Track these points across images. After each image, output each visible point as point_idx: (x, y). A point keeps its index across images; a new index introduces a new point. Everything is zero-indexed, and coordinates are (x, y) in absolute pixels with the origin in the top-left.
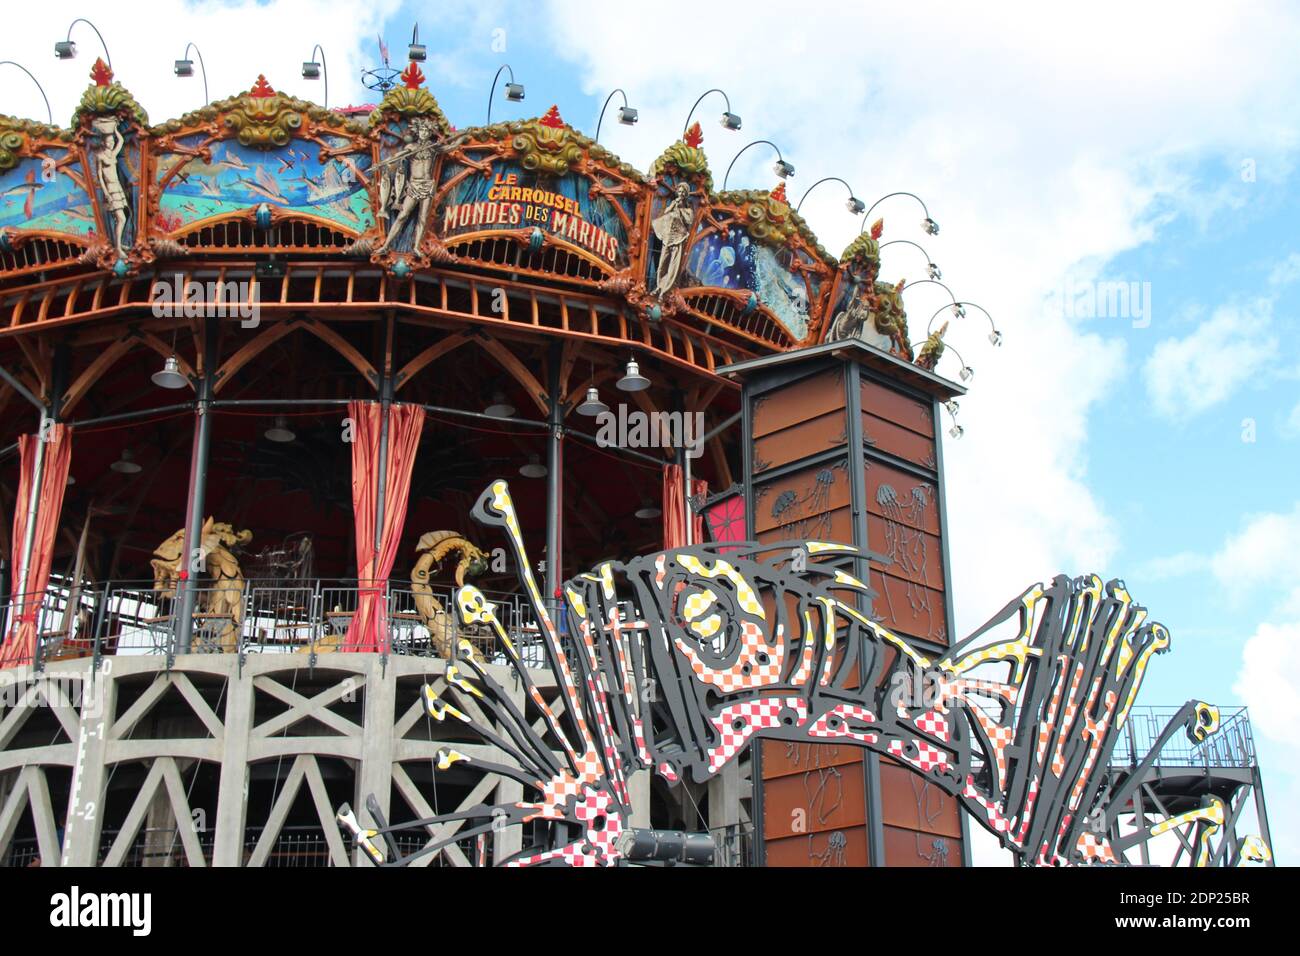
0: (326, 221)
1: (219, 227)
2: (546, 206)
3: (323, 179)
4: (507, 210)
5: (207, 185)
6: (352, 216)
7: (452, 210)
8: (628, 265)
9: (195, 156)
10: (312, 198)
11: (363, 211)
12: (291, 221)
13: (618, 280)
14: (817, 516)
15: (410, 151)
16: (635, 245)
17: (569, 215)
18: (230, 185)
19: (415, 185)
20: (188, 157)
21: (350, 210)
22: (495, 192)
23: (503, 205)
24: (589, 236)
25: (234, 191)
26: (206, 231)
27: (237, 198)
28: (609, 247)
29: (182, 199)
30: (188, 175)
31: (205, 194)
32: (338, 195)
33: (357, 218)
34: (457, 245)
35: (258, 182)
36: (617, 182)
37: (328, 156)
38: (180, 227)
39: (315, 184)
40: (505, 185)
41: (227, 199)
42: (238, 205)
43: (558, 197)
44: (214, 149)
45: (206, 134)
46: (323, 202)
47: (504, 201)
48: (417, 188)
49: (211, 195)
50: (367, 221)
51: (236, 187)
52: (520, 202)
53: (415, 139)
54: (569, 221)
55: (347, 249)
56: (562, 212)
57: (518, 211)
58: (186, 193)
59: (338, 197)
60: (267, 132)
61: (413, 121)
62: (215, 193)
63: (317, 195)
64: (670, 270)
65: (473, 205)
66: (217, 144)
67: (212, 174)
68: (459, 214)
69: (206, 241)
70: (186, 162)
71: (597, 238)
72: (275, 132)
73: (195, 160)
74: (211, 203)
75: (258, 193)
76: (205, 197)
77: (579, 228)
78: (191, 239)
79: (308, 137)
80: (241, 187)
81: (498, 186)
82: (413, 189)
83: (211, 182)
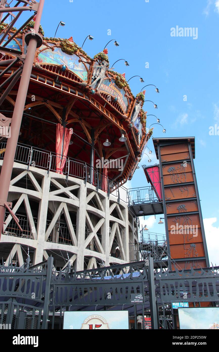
0: (77, 75)
1: (51, 66)
2: (118, 94)
3: (78, 65)
4: (111, 90)
5: (51, 56)
6: (82, 76)
7: (102, 85)
8: (127, 113)
9: (51, 48)
10: (75, 69)
11: (85, 76)
12: (69, 72)
13: (126, 116)
14: (182, 173)
15: (102, 67)
16: (129, 110)
17: (121, 97)
18: (56, 58)
19: (101, 74)
20: (49, 47)
21: (82, 75)
22: (110, 85)
23: (111, 89)
24: (123, 104)
25: (57, 60)
26: (48, 66)
27: (58, 62)
28: (125, 108)
29: (44, 57)
30: (47, 51)
31: (50, 57)
32: (81, 70)
33: (84, 77)
34: (102, 93)
35: (63, 60)
36: (130, 95)
37: (81, 61)
38: (42, 62)
39: (76, 66)
40: (112, 85)
41: (55, 61)
42: (57, 63)
43: (120, 93)
44: (55, 48)
45: (55, 44)
46: (77, 70)
47: (111, 88)
48: (101, 75)
49: (51, 58)
50: (86, 79)
51: (58, 59)
52: (114, 90)
53: (103, 64)
54: (120, 99)
55: (80, 83)
56: (120, 96)
57: (113, 92)
58: (46, 56)
59: (81, 71)
60: (70, 49)
61: (104, 61)
62: (53, 58)
63: (76, 68)
64: (135, 117)
65: (106, 86)
66: (56, 47)
67: (53, 54)
68: (103, 86)
69: (47, 68)
70: (48, 48)
71: (124, 105)
72: (72, 50)
73: (50, 49)
74: (51, 60)
75: (62, 62)
76: (50, 58)
77: (121, 101)
78: (44, 66)
79: (78, 55)
80: (59, 60)
81: (111, 84)
82: (100, 75)
83: (52, 56)
